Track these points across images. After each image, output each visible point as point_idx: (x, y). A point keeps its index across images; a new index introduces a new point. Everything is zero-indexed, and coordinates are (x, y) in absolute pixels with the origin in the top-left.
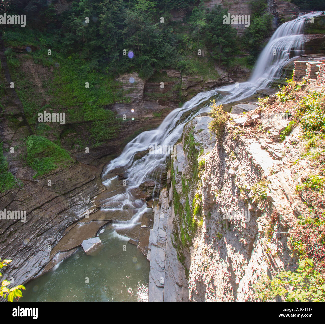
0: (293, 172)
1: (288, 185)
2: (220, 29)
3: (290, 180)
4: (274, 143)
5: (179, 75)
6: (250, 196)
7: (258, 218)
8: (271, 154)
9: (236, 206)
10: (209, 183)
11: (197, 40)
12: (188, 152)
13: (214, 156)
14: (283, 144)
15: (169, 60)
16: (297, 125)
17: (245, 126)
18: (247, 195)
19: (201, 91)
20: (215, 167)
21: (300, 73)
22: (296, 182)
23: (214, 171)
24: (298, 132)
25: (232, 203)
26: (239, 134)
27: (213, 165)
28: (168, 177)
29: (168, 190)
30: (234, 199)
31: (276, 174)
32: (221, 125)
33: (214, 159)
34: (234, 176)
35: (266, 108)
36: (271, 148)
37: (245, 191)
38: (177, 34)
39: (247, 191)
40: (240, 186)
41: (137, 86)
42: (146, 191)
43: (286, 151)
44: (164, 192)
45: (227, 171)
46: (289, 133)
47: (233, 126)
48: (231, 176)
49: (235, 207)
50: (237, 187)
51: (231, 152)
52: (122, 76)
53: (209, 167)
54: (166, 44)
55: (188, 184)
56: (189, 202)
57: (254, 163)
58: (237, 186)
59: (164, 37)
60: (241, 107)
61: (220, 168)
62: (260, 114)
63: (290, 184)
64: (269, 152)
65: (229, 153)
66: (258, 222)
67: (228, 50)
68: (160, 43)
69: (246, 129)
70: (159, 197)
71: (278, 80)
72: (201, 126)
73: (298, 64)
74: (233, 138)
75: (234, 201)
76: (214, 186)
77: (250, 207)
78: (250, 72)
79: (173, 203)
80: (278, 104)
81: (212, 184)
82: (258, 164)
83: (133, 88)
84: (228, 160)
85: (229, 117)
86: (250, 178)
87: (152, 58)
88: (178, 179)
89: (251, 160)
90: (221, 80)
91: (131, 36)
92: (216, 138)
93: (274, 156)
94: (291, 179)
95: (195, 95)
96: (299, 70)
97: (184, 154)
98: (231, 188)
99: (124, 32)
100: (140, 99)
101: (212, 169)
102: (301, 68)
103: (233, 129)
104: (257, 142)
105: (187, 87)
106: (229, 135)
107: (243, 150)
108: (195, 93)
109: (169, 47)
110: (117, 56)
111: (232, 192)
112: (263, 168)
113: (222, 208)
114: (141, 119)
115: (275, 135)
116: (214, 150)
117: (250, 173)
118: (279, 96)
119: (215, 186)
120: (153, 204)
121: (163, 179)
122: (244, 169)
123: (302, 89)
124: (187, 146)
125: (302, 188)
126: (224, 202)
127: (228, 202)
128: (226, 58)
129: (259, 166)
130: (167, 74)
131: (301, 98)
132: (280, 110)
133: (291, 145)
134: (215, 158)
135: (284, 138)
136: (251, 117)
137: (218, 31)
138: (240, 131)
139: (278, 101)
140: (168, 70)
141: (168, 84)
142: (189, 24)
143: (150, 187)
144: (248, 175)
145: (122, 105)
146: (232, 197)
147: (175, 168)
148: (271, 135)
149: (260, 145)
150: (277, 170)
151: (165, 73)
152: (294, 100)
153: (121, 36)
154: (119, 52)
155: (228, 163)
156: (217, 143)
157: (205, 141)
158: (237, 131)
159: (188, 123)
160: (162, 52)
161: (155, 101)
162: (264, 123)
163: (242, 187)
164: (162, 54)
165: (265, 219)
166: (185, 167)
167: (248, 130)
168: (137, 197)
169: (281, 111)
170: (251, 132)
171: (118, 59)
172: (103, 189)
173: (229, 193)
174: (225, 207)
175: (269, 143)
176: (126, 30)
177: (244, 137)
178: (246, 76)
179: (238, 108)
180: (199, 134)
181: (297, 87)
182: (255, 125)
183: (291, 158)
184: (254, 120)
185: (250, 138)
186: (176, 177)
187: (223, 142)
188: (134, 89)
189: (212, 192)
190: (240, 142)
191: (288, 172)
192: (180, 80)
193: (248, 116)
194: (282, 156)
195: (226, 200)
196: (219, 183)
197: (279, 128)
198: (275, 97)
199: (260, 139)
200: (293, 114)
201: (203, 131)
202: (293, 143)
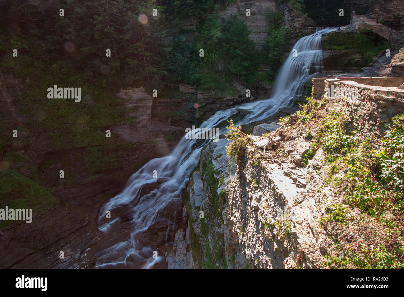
0: (316, 202)
1: (312, 217)
2: (237, 41)
3: (314, 211)
4: (297, 168)
5: (194, 91)
6: (275, 232)
7: (285, 259)
8: (295, 181)
9: (261, 246)
10: (231, 219)
11: (213, 51)
12: (206, 181)
13: (235, 185)
14: (306, 169)
15: (181, 73)
16: (318, 147)
17: (267, 150)
18: (272, 232)
19: (220, 109)
20: (237, 199)
21: (320, 91)
22: (320, 212)
23: (236, 203)
24: (320, 154)
25: (256, 242)
26: (260, 159)
27: (235, 196)
28: (184, 214)
29: (185, 230)
30: (259, 238)
31: (300, 205)
32: (241, 148)
33: (235, 190)
34: (257, 209)
35: (287, 128)
36: (294, 174)
37: (269, 227)
38: (190, 44)
39: (272, 227)
40: (263, 222)
41: (143, 102)
42: (157, 234)
43: (310, 177)
44: (179, 234)
45: (250, 203)
46: (311, 156)
47: (253, 150)
48: (253, 209)
49: (260, 248)
50: (261, 223)
51: (252, 180)
52: (124, 91)
53: (230, 200)
54: (178, 54)
55: (208, 221)
56: (209, 244)
57: (277, 193)
58: (260, 221)
59: (174, 46)
60: (263, 127)
61: (241, 200)
62: (281, 135)
63: (315, 215)
64: (292, 178)
65: (251, 182)
66: (286, 263)
67: (246, 64)
68: (170, 53)
69: (268, 153)
70: (173, 241)
71: (300, 98)
72: (220, 150)
73: (316, 81)
74: (253, 163)
75: (259, 239)
76: (236, 222)
77: (276, 246)
78: (271, 89)
79: (190, 247)
80: (299, 124)
81: (235, 220)
82: (281, 193)
83: (138, 105)
84: (250, 190)
85: (249, 139)
86: (273, 211)
87: (161, 70)
88: (195, 216)
89: (274, 189)
90: (240, 97)
91: (135, 43)
92: (236, 165)
93: (297, 183)
94: (315, 209)
95: (213, 114)
96: (318, 87)
97: (202, 184)
98: (254, 224)
99: (125, 38)
100: (147, 119)
101: (234, 201)
102: (319, 85)
103: (254, 153)
104: (280, 167)
105: (204, 104)
106: (249, 160)
107: (265, 177)
108: (212, 112)
109: (181, 58)
110: (117, 66)
111: (256, 229)
112: (286, 198)
113: (246, 249)
114: (149, 143)
115: (297, 159)
116: (234, 179)
117: (273, 205)
118: (300, 115)
119: (238, 223)
120: (166, 251)
121: (178, 217)
122: (267, 200)
123: (321, 107)
124: (205, 174)
125: (326, 220)
126: (248, 242)
127: (253, 241)
128: (245, 73)
129: (282, 196)
130: (179, 89)
131: (321, 117)
132: (302, 130)
133: (314, 170)
134: (236, 188)
135: (307, 162)
136: (272, 139)
137: (234, 42)
138: (261, 155)
139: (299, 121)
140: (181, 85)
141: (181, 101)
142: (203, 34)
143: (162, 229)
144: (271, 206)
145: (124, 126)
146: (256, 235)
147: (192, 202)
148: (293, 159)
149: (283, 171)
150: (301, 199)
151: (177, 88)
152: (314, 119)
153: (122, 43)
154: (120, 62)
155: (250, 194)
156: (237, 170)
157: (225, 168)
158: (258, 156)
159: (206, 146)
160: (173, 64)
161: (166, 121)
162: (286, 146)
163: (265, 222)
164: (172, 65)
165: (292, 260)
166: (204, 201)
167: (270, 154)
168: (145, 244)
169: (303, 132)
170: (273, 157)
171: (118, 70)
172: (99, 237)
173: (252, 230)
174: (249, 249)
175: (292, 168)
176: (128, 36)
177: (265, 162)
178: (267, 92)
179: (260, 128)
180: (219, 159)
181: (317, 106)
182: (277, 148)
183: (314, 184)
184: (275, 142)
185: (273, 163)
186: (193, 213)
187: (244, 168)
188: (139, 107)
189: (234, 230)
190: (261, 168)
191: (312, 202)
192: (195, 96)
193: (269, 137)
194: (305, 183)
195: (250, 238)
196: (242, 219)
197: (302, 151)
198: (296, 116)
199: (283, 164)
200: (314, 135)
201: (223, 156)
202: (316, 168)
